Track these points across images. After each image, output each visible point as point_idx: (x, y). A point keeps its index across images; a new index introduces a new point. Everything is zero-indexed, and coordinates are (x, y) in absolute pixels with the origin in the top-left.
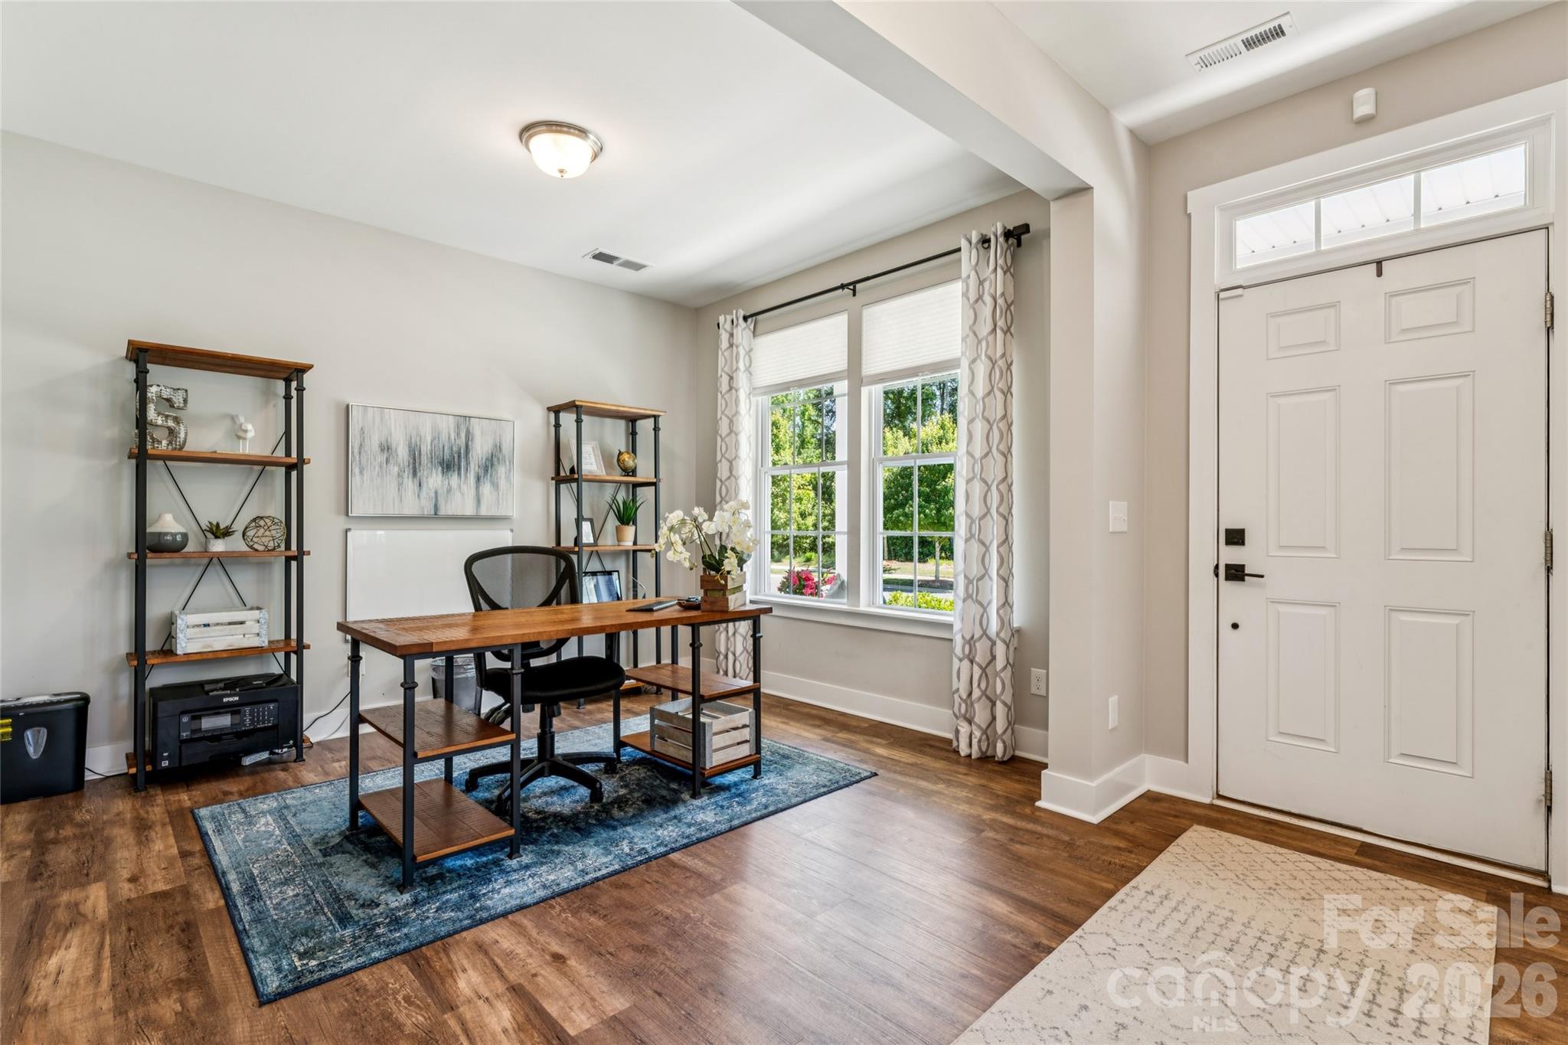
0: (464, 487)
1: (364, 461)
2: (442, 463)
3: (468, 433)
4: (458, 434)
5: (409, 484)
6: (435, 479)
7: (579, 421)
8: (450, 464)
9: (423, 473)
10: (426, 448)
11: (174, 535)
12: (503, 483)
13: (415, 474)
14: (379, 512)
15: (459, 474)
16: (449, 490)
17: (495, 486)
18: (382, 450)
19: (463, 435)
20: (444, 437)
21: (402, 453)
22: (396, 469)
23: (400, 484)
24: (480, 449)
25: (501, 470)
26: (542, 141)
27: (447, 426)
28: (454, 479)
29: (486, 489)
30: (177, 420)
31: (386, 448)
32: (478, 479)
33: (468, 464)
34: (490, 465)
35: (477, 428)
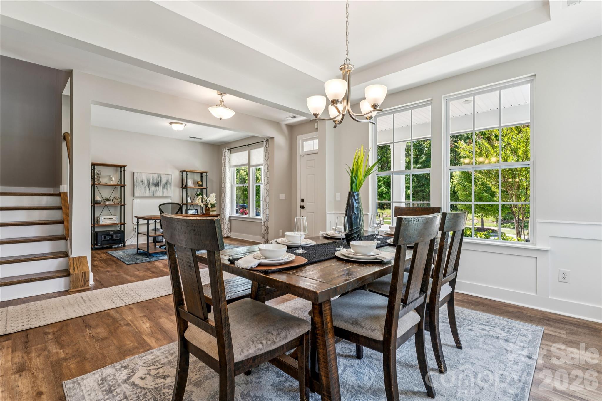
0: (160, 190)
1: (137, 184)
2: (154, 185)
3: (161, 177)
4: (158, 178)
5: (147, 189)
6: (153, 188)
7: (187, 175)
8: (157, 184)
9: (150, 187)
10: (151, 181)
11: (99, 200)
12: (169, 189)
13: (148, 187)
14: (140, 196)
15: (159, 187)
16: (156, 190)
17: (167, 189)
18: (141, 182)
19: (159, 178)
20: (155, 179)
21: (146, 182)
22: (144, 186)
23: (145, 189)
24: (164, 181)
25: (169, 186)
26: (173, 125)
27: (156, 176)
28: (157, 188)
29: (165, 190)
30: (99, 177)
31: (142, 181)
32: (163, 188)
33: (161, 184)
34: (166, 185)
35: (163, 176)
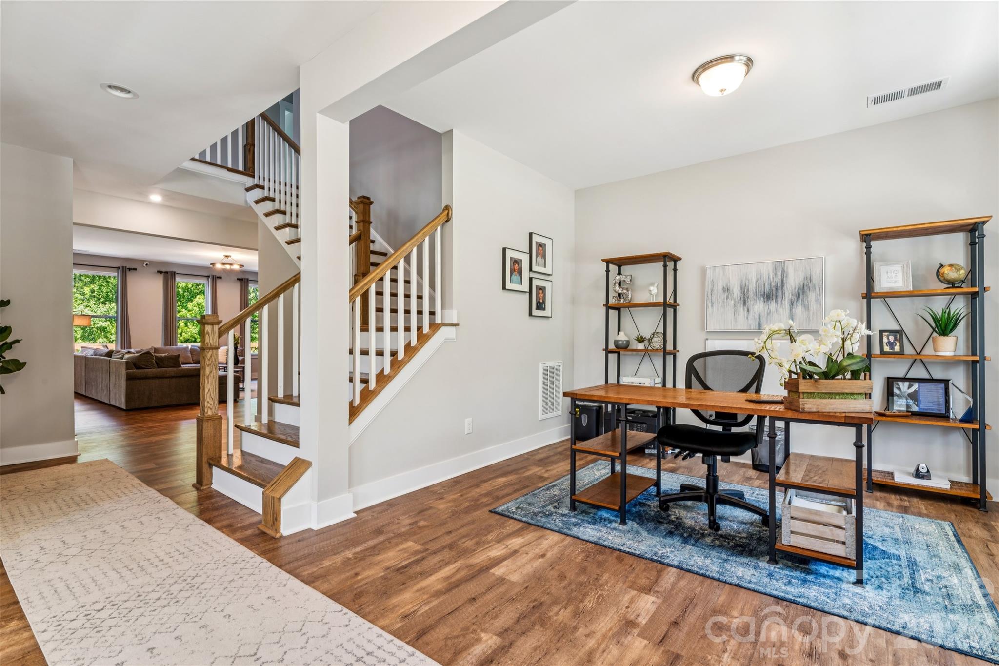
0: (780, 310)
1: (714, 299)
2: (763, 296)
3: (783, 272)
4: (776, 274)
5: (741, 310)
6: (758, 306)
8: (769, 296)
9: (750, 303)
10: (752, 287)
11: (623, 341)
12: (813, 306)
13: (745, 304)
14: (723, 328)
15: (776, 301)
16: (769, 313)
17: (807, 307)
18: (724, 291)
19: (779, 274)
20: (765, 277)
21: (737, 291)
22: (733, 302)
23: (735, 312)
24: (793, 281)
25: (812, 296)
27: (767, 271)
28: (773, 305)
29: (799, 310)
30: (627, 289)
31: (727, 290)
32: (792, 303)
33: (783, 294)
34: (801, 293)
35: (791, 271)
